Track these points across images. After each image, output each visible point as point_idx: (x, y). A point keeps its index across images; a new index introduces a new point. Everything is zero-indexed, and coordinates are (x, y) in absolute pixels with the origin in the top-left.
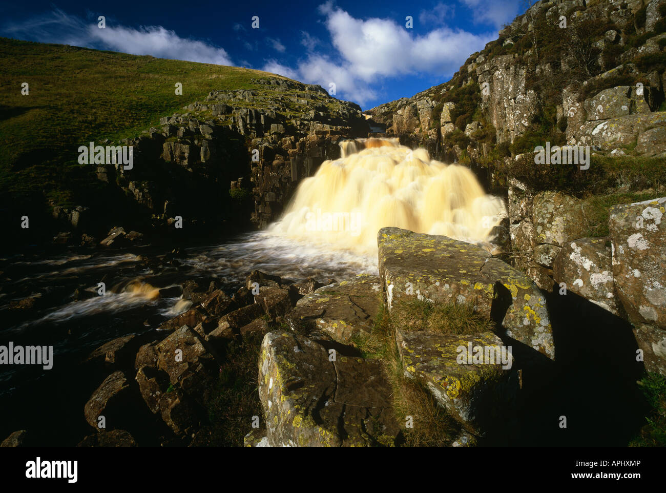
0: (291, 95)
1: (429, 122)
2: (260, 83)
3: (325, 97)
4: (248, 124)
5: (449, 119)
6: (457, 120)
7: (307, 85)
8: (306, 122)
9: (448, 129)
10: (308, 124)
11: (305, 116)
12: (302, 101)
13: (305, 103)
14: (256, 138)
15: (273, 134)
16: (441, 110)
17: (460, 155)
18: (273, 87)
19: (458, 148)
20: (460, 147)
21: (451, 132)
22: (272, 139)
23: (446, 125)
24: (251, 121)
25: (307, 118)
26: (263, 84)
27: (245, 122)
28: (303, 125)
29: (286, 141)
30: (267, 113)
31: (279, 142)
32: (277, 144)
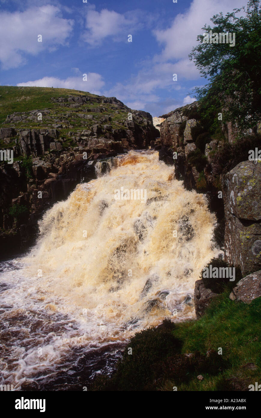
0: (82, 110)
1: (178, 139)
2: (58, 101)
3: (117, 109)
4: (29, 145)
5: (190, 138)
6: (197, 139)
7: (104, 98)
8: (85, 138)
9: (191, 148)
10: (87, 139)
11: (85, 131)
12: (89, 116)
13: (91, 118)
14: (37, 157)
15: (52, 152)
16: (184, 127)
17: (197, 178)
18: (68, 104)
19: (196, 171)
20: (197, 169)
21: (193, 151)
22: (51, 156)
23: (188, 144)
24: (31, 141)
25: (87, 133)
26: (61, 102)
27: (26, 143)
28: (82, 141)
29: (63, 158)
30: (47, 133)
31: (57, 159)
32: (55, 161)
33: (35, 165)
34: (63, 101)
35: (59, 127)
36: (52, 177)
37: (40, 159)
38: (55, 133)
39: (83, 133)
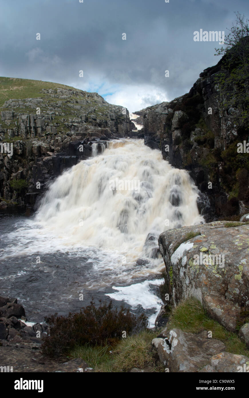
1: (164, 127)
2: (48, 93)
4: (28, 127)
5: (177, 125)
6: (183, 127)
8: (76, 124)
9: (177, 134)
12: (77, 106)
13: (79, 108)
14: (34, 138)
15: (48, 134)
16: (172, 117)
17: (184, 158)
19: (183, 152)
21: (179, 137)
22: (47, 138)
23: (176, 131)
24: (30, 124)
25: (76, 120)
26: (51, 93)
27: (25, 125)
28: (73, 127)
29: (57, 140)
30: (44, 118)
31: (53, 141)
32: (51, 142)
33: (34, 144)
34: (53, 92)
35: (53, 114)
36: (50, 155)
37: (38, 140)
38: (51, 119)
39: (74, 120)
